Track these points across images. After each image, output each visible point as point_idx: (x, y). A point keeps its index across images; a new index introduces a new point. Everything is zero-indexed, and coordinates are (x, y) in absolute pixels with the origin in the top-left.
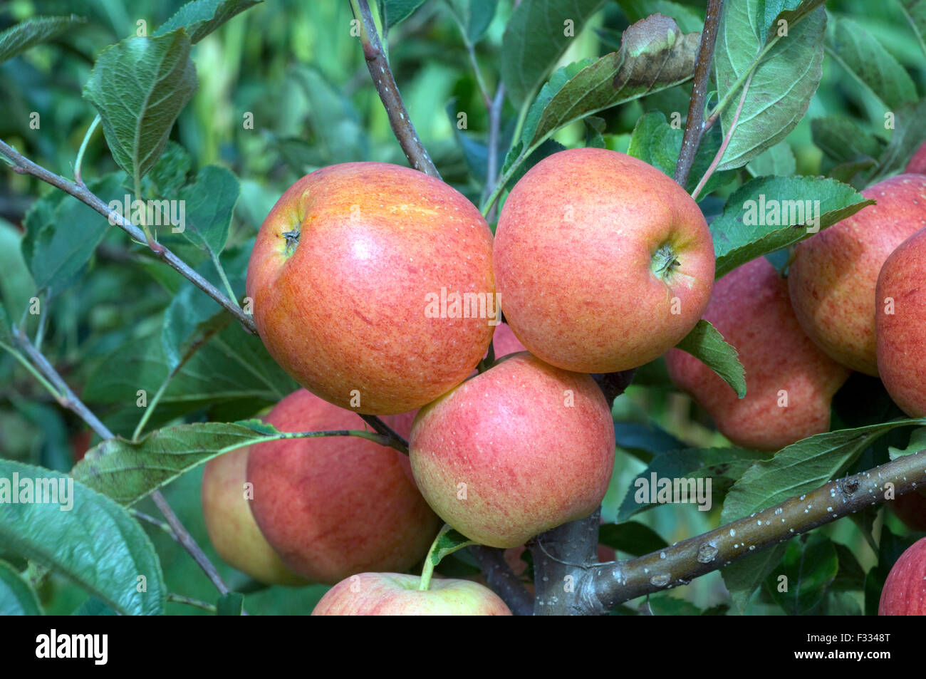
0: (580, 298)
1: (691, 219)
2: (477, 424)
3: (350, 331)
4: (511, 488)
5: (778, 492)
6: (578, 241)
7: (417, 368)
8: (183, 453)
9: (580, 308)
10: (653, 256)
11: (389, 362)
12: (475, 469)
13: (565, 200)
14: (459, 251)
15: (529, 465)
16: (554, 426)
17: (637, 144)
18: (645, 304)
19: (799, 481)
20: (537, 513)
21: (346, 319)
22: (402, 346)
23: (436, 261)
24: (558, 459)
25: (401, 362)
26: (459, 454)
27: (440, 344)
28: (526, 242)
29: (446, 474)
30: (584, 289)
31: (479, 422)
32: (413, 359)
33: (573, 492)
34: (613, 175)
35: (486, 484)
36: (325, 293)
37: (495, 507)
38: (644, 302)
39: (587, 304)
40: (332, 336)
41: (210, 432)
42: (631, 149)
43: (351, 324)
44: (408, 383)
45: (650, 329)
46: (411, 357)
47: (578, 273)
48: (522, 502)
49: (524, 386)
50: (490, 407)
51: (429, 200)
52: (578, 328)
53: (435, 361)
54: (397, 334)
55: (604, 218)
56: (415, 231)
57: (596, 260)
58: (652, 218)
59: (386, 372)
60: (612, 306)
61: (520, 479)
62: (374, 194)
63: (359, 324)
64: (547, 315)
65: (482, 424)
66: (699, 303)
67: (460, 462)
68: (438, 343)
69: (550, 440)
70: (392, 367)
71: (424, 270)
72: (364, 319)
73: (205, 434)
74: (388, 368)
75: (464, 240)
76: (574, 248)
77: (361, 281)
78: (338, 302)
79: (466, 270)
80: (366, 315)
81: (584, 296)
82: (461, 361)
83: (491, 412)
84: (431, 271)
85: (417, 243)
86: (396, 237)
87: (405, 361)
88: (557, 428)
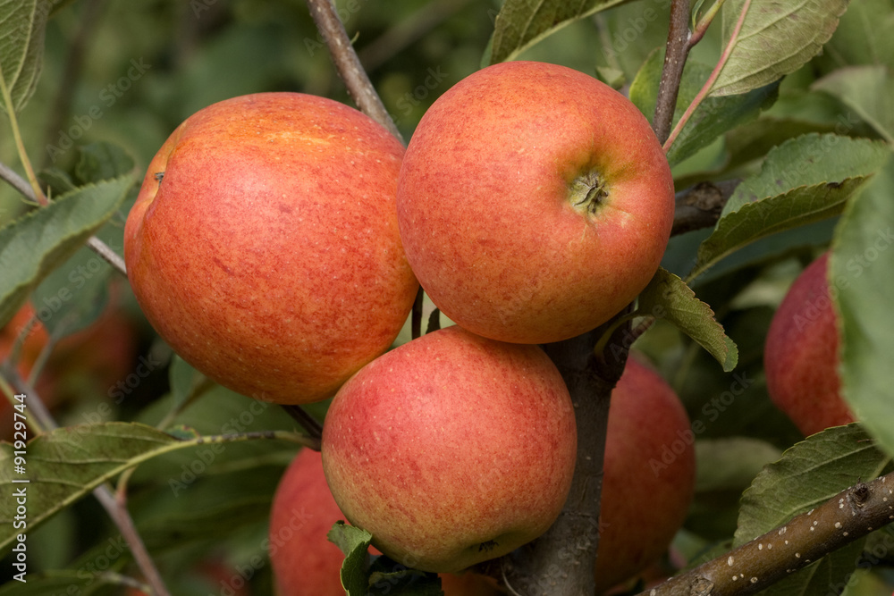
0: (473, 236)
1: (626, 140)
2: (376, 405)
3: (210, 285)
4: (414, 486)
5: (799, 507)
6: (471, 164)
7: (297, 333)
8: (83, 461)
9: (475, 248)
10: (572, 185)
11: (260, 325)
12: (372, 462)
13: (464, 116)
14: (351, 188)
15: (436, 456)
16: (471, 408)
17: (648, 79)
18: (553, 241)
19: (824, 494)
20: (453, 520)
21: (204, 269)
22: (274, 303)
23: (317, 198)
24: (475, 450)
25: (274, 324)
26: (356, 445)
27: (323, 303)
28: (418, 170)
29: (344, 470)
30: (478, 224)
31: (378, 403)
32: (289, 320)
33: (500, 493)
34: (527, 85)
35: (386, 480)
36: (181, 238)
37: (398, 510)
38: (552, 240)
39: (483, 243)
40: (192, 293)
41: (113, 435)
42: (636, 84)
43: (211, 276)
44: (289, 352)
45: (564, 274)
46: (286, 318)
47: (471, 204)
48: (431, 504)
49: (438, 359)
50: (392, 384)
51: (323, 128)
52: (477, 275)
53: (319, 324)
54: (266, 289)
55: (504, 135)
56: (294, 162)
57: (491, 186)
58: (564, 135)
59: (258, 337)
60: (512, 244)
61: (425, 474)
62: (253, 120)
63: (219, 276)
64: (443, 261)
65: (381, 406)
66: (636, 246)
67: (357, 452)
68: (320, 300)
69: (465, 426)
70: (264, 330)
71: (300, 209)
72: (225, 268)
73: (107, 438)
74: (260, 332)
75: (361, 176)
76: (467, 173)
77: (221, 221)
78: (195, 248)
79: (360, 212)
80: (226, 263)
81: (479, 233)
82: (357, 326)
83: (393, 390)
84: (310, 211)
85: (294, 177)
86: (268, 169)
87: (280, 324)
88: (474, 411)
